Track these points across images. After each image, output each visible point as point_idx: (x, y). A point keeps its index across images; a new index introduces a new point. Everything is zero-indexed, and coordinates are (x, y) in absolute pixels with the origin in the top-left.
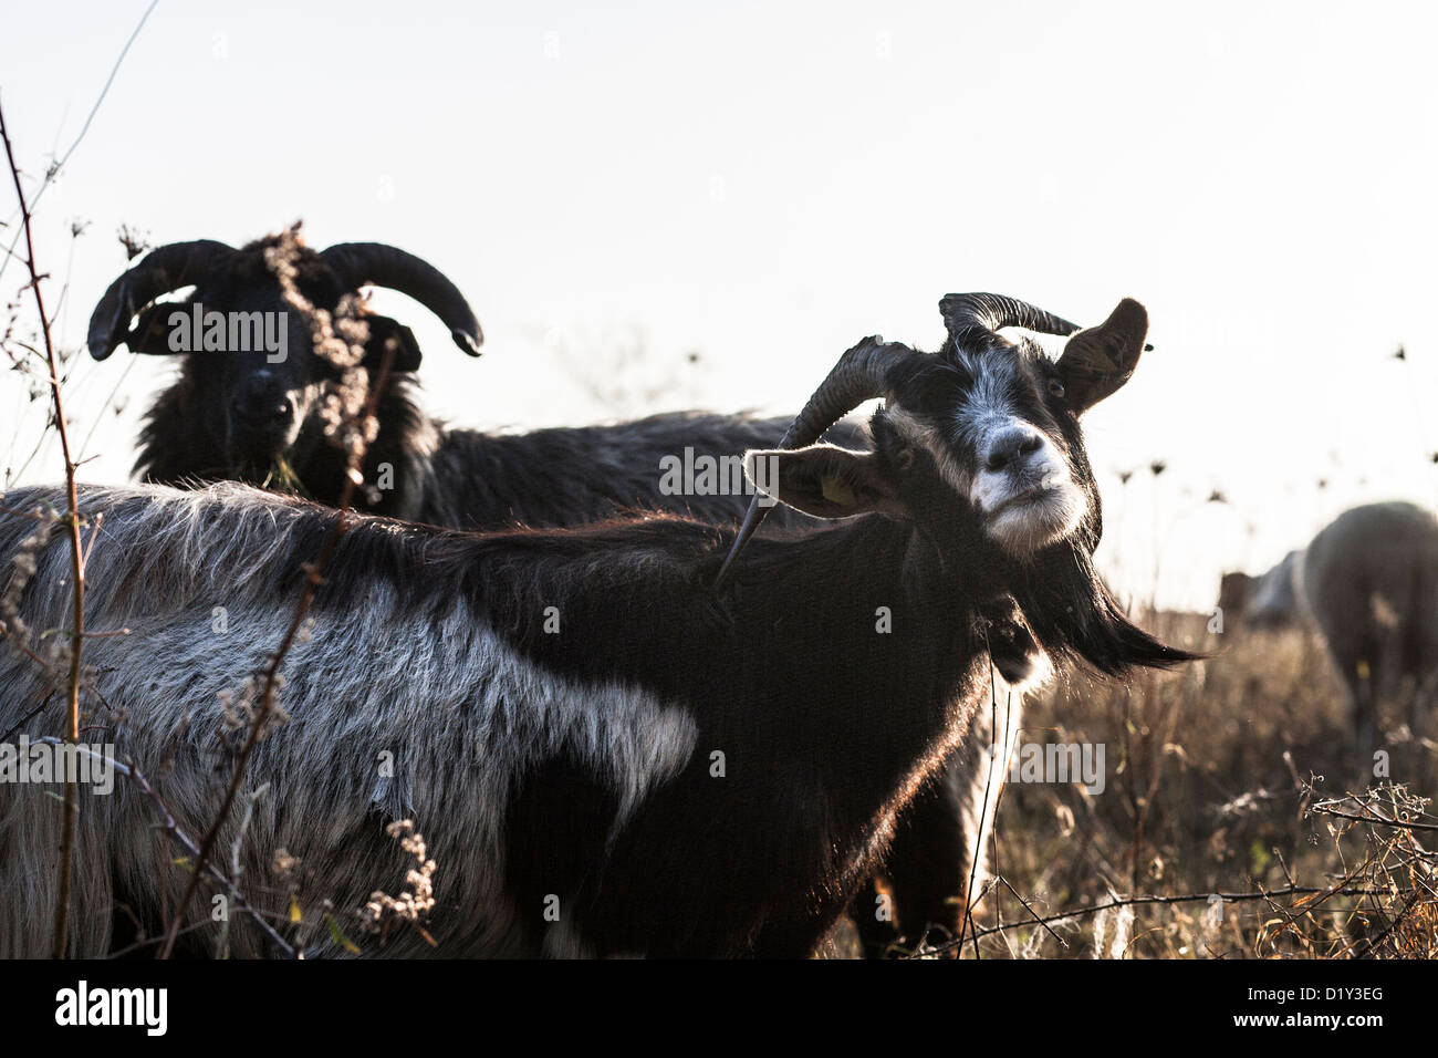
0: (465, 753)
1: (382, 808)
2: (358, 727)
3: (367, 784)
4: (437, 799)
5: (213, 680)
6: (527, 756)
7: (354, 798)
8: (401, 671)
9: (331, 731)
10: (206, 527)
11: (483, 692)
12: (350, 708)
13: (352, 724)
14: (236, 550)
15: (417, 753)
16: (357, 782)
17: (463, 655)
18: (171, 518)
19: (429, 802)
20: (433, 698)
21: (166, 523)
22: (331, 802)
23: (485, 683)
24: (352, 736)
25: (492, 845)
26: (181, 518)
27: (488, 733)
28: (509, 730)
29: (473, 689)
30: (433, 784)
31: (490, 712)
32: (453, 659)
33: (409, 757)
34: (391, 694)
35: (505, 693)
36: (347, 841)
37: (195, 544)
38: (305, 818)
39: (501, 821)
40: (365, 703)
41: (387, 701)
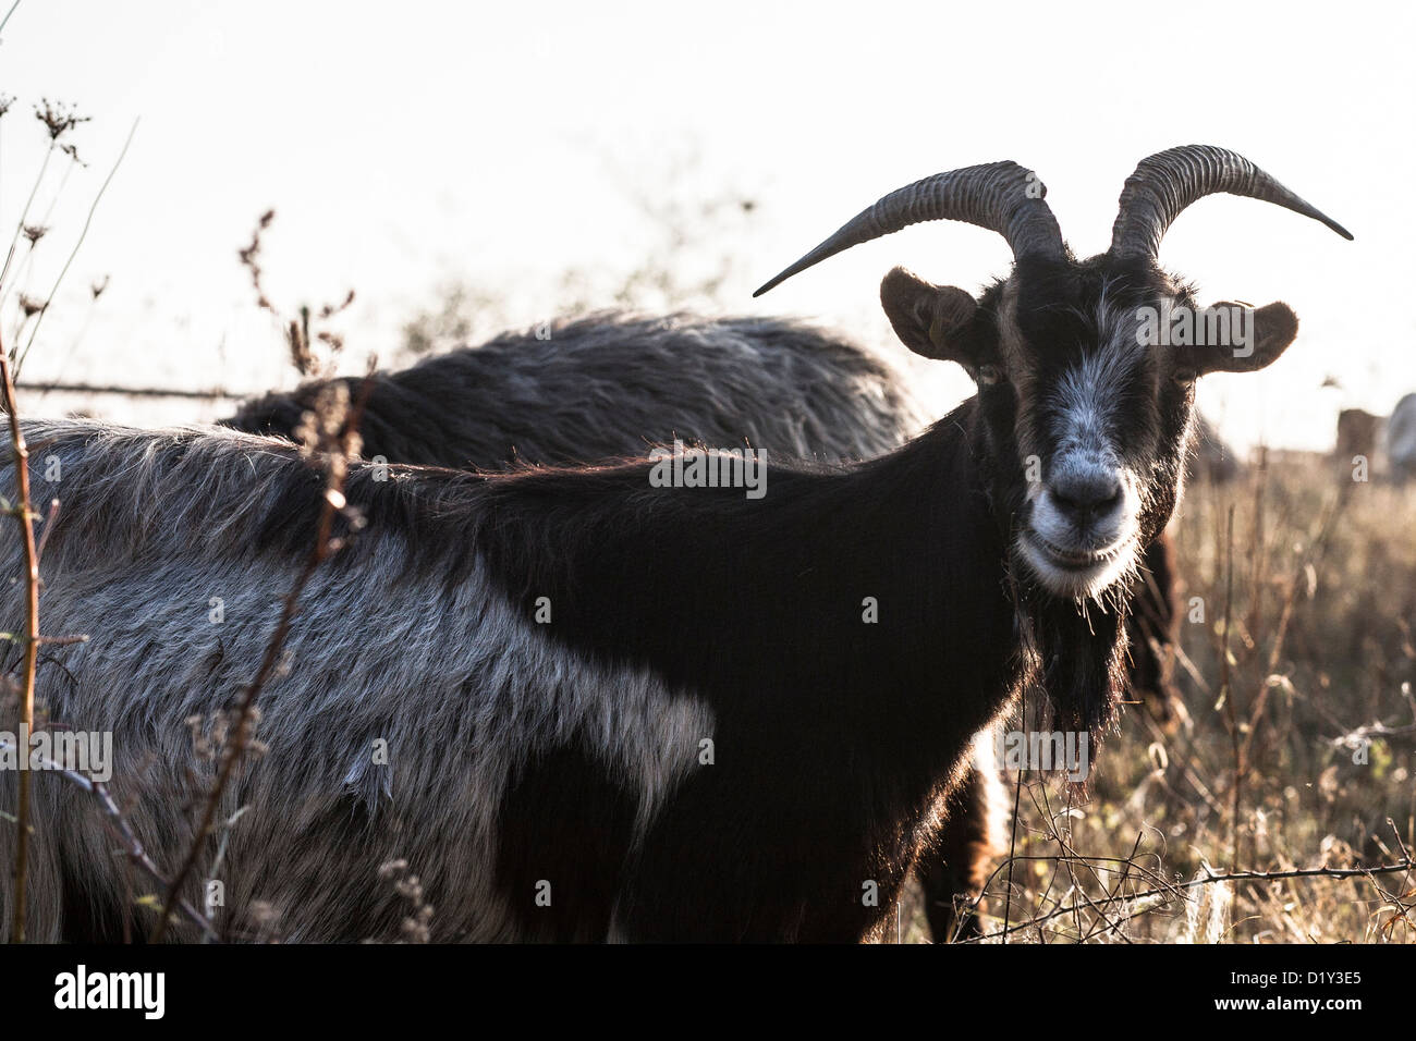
0: (459, 736)
1: (356, 791)
2: (338, 703)
3: (342, 765)
4: (422, 785)
5: (170, 648)
6: (531, 746)
7: (325, 778)
8: (398, 638)
9: (306, 706)
10: (166, 472)
11: (491, 669)
12: (332, 679)
13: (332, 698)
14: (206, 500)
15: (403, 732)
16: (330, 762)
17: (473, 629)
18: (118, 462)
19: (412, 786)
20: (431, 672)
21: (111, 469)
22: (300, 783)
23: (494, 659)
24: (330, 713)
25: (483, 838)
26: (131, 463)
27: (490, 716)
28: (514, 716)
29: (479, 665)
30: (419, 765)
31: (495, 693)
32: (462, 632)
33: (393, 736)
34: (381, 663)
35: (514, 672)
36: (315, 827)
37: (149, 491)
38: (270, 799)
39: (494, 813)
40: (349, 672)
41: (376, 671)
